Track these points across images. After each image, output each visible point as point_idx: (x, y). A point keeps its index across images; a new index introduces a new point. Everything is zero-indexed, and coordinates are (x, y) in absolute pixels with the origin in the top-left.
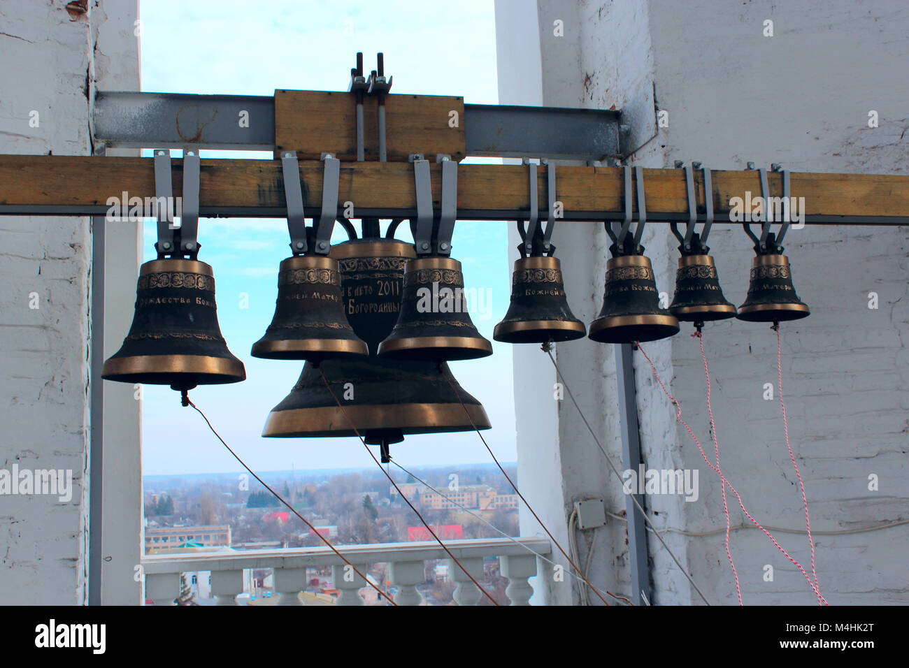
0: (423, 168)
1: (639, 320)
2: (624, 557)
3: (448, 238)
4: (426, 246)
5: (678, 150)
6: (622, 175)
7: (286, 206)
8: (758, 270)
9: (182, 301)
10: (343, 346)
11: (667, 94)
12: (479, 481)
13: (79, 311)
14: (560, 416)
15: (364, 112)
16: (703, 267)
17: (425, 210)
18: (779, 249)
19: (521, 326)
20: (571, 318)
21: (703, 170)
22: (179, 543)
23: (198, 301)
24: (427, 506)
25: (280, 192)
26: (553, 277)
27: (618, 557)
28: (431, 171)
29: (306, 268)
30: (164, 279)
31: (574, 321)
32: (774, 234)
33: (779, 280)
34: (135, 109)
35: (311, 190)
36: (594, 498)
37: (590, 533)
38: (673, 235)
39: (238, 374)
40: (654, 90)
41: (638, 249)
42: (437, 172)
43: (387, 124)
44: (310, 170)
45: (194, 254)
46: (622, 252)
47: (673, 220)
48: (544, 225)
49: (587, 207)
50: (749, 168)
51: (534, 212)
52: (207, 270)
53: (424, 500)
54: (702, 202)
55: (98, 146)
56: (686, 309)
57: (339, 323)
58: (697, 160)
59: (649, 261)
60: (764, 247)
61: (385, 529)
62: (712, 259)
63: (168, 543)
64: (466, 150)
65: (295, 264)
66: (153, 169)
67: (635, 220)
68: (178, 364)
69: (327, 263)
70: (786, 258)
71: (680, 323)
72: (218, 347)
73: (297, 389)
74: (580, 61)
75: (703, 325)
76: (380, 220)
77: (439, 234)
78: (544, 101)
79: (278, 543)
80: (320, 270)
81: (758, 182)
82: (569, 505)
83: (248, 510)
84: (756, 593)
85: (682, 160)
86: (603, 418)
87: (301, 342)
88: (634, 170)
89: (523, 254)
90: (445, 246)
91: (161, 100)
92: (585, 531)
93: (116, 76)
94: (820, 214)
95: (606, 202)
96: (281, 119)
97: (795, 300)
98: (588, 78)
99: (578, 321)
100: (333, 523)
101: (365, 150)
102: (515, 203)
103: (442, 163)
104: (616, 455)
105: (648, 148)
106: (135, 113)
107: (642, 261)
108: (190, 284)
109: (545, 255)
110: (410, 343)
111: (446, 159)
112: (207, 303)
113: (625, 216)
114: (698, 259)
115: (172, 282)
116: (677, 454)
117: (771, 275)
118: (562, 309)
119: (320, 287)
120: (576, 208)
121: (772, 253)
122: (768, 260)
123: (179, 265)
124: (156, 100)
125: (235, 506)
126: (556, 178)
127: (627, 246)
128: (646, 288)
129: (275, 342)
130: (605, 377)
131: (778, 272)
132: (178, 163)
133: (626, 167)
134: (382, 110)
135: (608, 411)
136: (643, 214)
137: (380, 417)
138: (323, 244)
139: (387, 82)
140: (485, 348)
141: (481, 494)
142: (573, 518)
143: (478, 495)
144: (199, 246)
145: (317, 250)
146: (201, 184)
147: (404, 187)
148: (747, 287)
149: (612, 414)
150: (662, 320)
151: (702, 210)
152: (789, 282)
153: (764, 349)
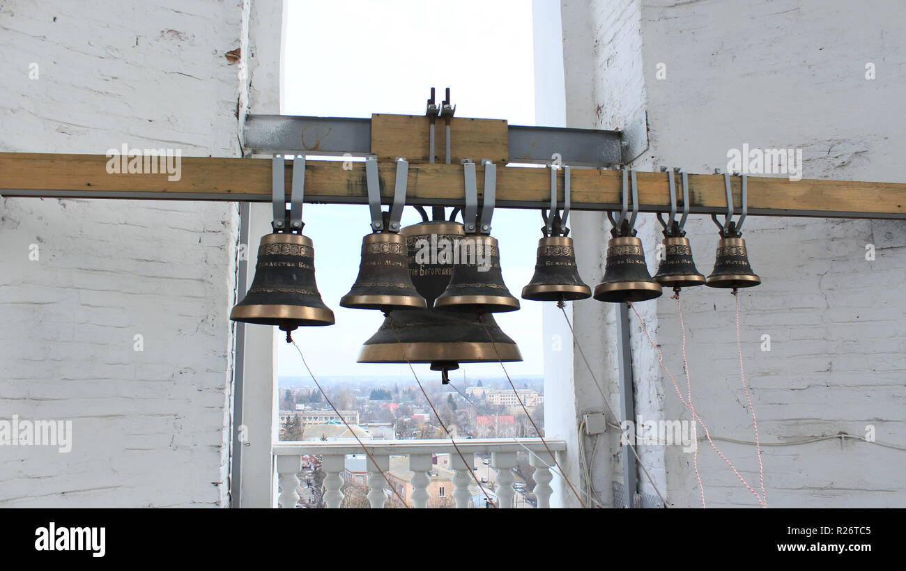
0: (470, 169)
1: (632, 286)
2: (619, 455)
3: (489, 222)
4: (472, 227)
5: (663, 160)
6: (621, 177)
7: (367, 196)
8: (722, 249)
9: (289, 265)
10: (408, 301)
11: (656, 119)
12: (526, 387)
13: (227, 269)
14: (574, 352)
15: (435, 130)
16: (681, 247)
17: (472, 201)
18: (738, 234)
19: (542, 288)
20: (580, 283)
21: (682, 174)
22: (324, 421)
23: (300, 265)
24: (490, 403)
25: (363, 185)
26: (568, 252)
27: (614, 455)
28: (477, 171)
29: (381, 242)
30: (276, 248)
31: (582, 286)
32: (734, 222)
33: (738, 257)
34: (273, 127)
35: (387, 184)
36: (597, 412)
37: (595, 437)
38: (659, 222)
39: (329, 320)
40: (647, 116)
41: (632, 232)
42: (481, 172)
43: (451, 139)
44: (386, 170)
45: (299, 230)
46: (620, 234)
47: (659, 211)
48: (561, 212)
49: (594, 200)
50: (716, 173)
51: (554, 203)
52: (309, 243)
53: (488, 398)
54: (680, 198)
55: (246, 153)
56: (668, 278)
57: (404, 283)
58: (678, 167)
59: (640, 241)
60: (727, 232)
61: (462, 417)
62: (688, 240)
63: (317, 421)
64: (509, 158)
65: (374, 238)
66: (271, 168)
67: (630, 210)
68: (285, 312)
69: (397, 239)
70: (744, 241)
71: (663, 288)
72: (315, 299)
73: (382, 329)
74: (593, 96)
75: (680, 290)
76: (445, 208)
77: (482, 219)
78: (567, 125)
79: (390, 424)
80: (392, 244)
81: (723, 183)
82: (580, 416)
83: (371, 401)
84: (715, 486)
85: (666, 166)
86: (606, 354)
87: (376, 297)
88: (630, 172)
89: (545, 235)
90: (486, 228)
91: (292, 120)
92: (591, 436)
93: (264, 105)
94: (769, 209)
95: (609, 197)
96: (376, 134)
97: (750, 272)
98: (599, 108)
99: (586, 286)
100: (427, 412)
101: (436, 157)
102: (539, 197)
103: (485, 165)
104: (615, 382)
105: (641, 158)
106: (273, 130)
107: (635, 241)
108: (294, 252)
109: (562, 235)
110: (458, 300)
111: (488, 163)
112: (307, 267)
113: (622, 207)
114: (677, 241)
115: (282, 251)
116: (659, 383)
117: (732, 253)
118: (573, 276)
119: (391, 256)
120: (585, 201)
121: (733, 237)
122: (730, 242)
123: (288, 238)
124: (289, 121)
125: (362, 398)
126: (571, 178)
127: (624, 229)
128: (638, 262)
129: (356, 297)
130: (608, 324)
131: (737, 251)
132: (290, 164)
133: (624, 171)
134: (448, 128)
135: (610, 350)
136: (636, 206)
137: (441, 351)
138: (395, 225)
139: (452, 109)
140: (514, 305)
141: (527, 395)
142: (582, 426)
143: (525, 397)
144: (303, 224)
145: (390, 229)
146: (306, 179)
147: (456, 183)
148: (713, 262)
149: (613, 352)
150: (649, 286)
151: (680, 204)
152: (745, 259)
153: (725, 307)
